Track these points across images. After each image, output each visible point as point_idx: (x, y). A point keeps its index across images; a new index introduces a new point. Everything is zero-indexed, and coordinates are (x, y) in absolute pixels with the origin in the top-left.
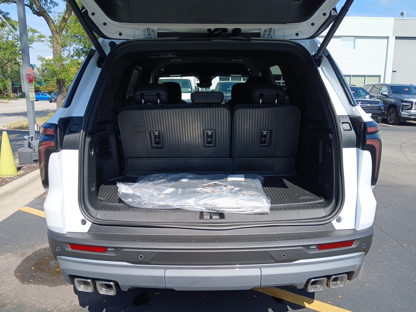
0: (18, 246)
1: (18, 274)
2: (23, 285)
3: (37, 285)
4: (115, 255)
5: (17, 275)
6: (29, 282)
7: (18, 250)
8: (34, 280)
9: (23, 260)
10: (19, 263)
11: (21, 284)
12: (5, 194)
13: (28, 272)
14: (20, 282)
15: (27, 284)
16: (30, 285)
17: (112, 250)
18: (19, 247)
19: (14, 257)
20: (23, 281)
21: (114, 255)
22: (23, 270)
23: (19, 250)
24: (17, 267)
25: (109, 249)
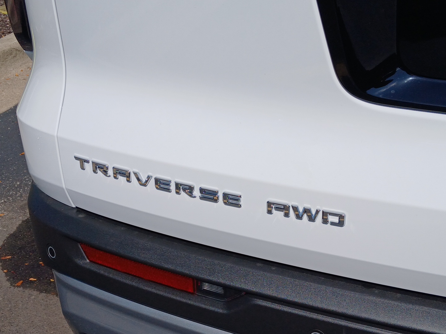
0: (18, 183)
1: (6, 256)
2: (13, 288)
3: (44, 294)
5: (3, 258)
6: (27, 284)
7: (16, 194)
8: (39, 279)
9: (23, 221)
10: (13, 229)
11: (8, 284)
12: (11, 54)
13: (30, 256)
14: (8, 280)
15: (21, 289)
16: (27, 291)
17: (214, 289)
18: (20, 186)
19: (5, 211)
20: (13, 278)
21: (221, 311)
22: (20, 249)
23: (19, 194)
24: (8, 238)
25: (206, 287)
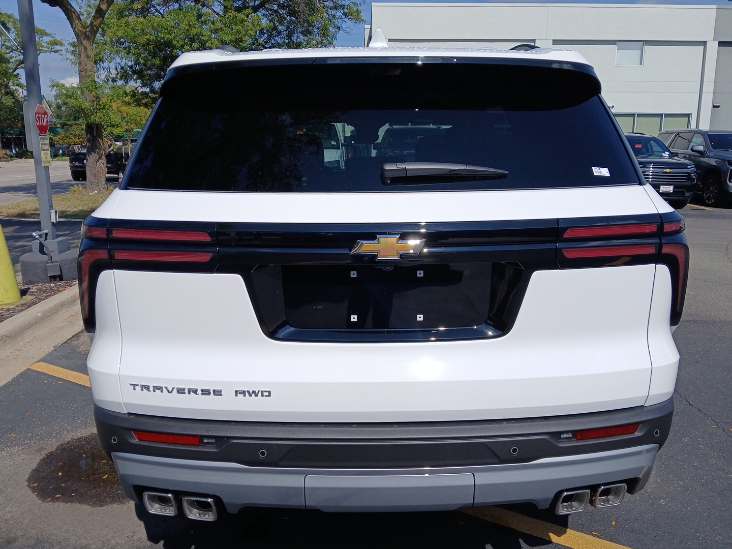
0: (30, 435)
1: (33, 484)
2: (44, 504)
3: (69, 505)
4: (217, 450)
5: (31, 486)
6: (54, 499)
7: (30, 442)
8: (63, 495)
9: (41, 460)
10: (34, 466)
11: (40, 501)
12: (2, 340)
13: (52, 482)
14: (39, 499)
15: (51, 502)
16: (56, 504)
17: (210, 441)
18: (32, 437)
19: (24, 455)
20: (43, 497)
21: (215, 450)
22: (42, 478)
23: (32, 442)
24: (31, 472)
25: (206, 441)
